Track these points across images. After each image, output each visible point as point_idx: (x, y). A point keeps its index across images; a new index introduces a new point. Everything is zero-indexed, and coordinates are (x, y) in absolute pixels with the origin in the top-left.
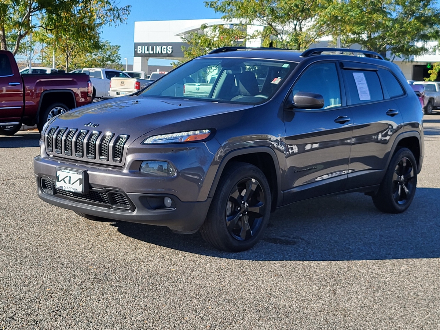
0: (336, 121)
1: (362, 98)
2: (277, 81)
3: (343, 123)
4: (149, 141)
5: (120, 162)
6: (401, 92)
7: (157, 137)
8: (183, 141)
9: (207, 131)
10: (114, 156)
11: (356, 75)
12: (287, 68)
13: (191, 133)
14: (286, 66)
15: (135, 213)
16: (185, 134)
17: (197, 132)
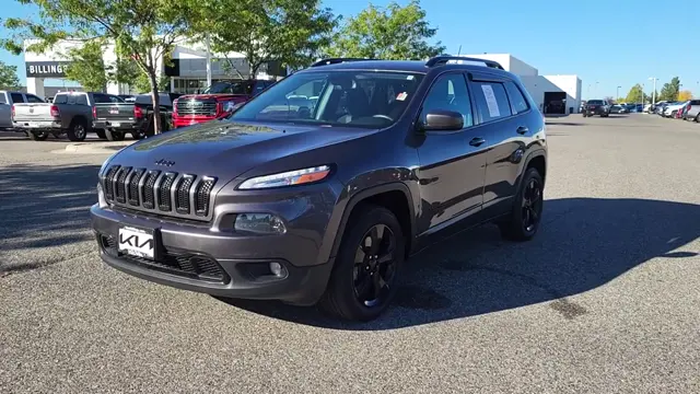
0: (471, 144)
1: (492, 115)
2: (402, 97)
3: (478, 145)
4: (247, 185)
5: (206, 214)
6: (525, 107)
7: (257, 180)
8: (293, 183)
9: (324, 168)
10: (197, 207)
11: (485, 87)
12: (413, 81)
13: (303, 172)
14: (410, 78)
15: (229, 287)
16: (295, 173)
17: (311, 170)
